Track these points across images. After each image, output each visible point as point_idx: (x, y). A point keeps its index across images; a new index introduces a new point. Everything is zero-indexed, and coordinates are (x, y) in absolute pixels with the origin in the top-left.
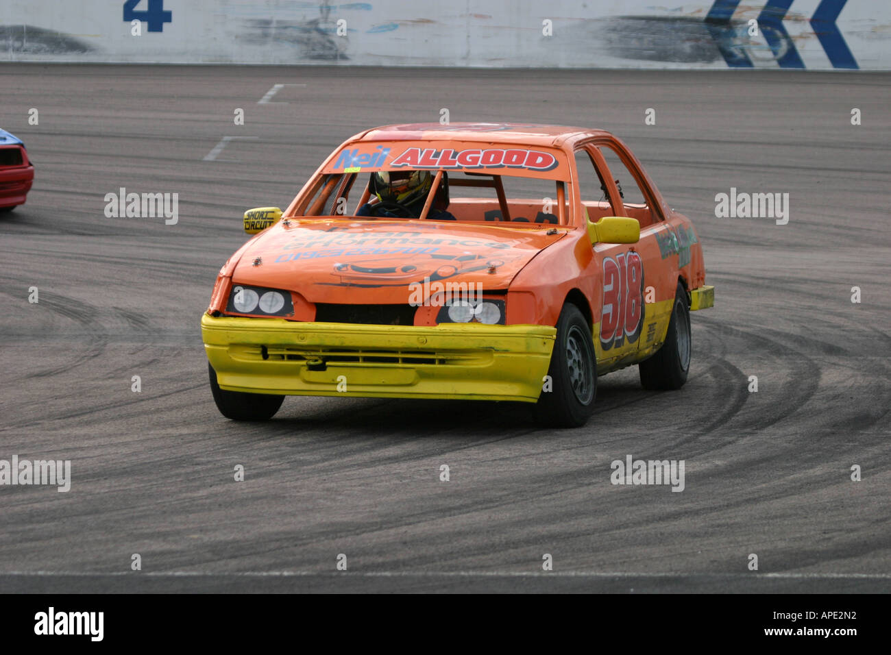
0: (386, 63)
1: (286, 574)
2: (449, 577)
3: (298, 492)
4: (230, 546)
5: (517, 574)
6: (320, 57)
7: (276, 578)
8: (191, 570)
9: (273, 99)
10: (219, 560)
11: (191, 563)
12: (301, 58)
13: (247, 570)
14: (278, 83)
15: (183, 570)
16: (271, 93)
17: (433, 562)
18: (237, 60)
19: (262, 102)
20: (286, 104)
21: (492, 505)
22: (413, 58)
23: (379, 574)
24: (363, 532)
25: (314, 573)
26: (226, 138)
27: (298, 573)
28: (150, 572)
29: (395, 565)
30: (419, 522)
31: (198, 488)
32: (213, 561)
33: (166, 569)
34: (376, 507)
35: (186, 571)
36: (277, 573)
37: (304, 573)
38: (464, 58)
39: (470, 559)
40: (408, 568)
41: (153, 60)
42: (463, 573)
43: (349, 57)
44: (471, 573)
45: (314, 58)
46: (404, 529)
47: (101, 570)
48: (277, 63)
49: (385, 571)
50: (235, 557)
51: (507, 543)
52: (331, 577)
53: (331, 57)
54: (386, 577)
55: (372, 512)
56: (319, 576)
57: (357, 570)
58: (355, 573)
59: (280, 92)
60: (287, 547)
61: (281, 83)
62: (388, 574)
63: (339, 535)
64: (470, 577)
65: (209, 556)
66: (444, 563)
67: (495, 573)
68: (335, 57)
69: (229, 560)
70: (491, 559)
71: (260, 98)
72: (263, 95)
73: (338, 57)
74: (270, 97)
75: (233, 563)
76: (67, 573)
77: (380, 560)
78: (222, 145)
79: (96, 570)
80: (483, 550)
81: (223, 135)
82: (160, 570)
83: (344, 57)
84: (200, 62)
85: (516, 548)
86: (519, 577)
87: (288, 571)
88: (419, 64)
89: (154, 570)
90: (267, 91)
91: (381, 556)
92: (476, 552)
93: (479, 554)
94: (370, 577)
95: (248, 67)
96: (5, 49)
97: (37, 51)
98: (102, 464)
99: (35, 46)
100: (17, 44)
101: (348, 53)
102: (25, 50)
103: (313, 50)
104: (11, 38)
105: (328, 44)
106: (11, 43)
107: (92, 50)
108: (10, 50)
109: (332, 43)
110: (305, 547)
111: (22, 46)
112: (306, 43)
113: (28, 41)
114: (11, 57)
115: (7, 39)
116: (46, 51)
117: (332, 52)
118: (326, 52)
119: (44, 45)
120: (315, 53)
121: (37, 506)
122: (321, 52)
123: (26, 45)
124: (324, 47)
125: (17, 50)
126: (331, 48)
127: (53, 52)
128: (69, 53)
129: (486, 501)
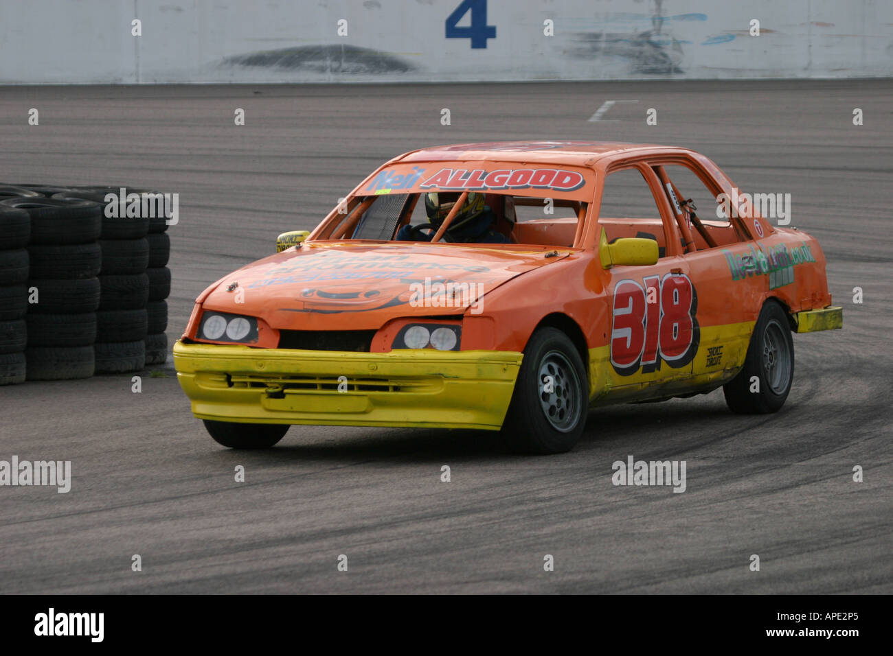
0: (723, 76)
3: (647, 528)
6: (653, 71)
9: (605, 116)
12: (632, 73)
14: (609, 100)
16: (602, 110)
18: (565, 76)
19: (592, 120)
20: (617, 121)
21: (852, 539)
22: (751, 70)
24: (717, 570)
30: (776, 558)
31: (543, 526)
34: (730, 542)
38: (806, 69)
41: (477, 79)
43: (683, 70)
45: (646, 72)
48: (608, 78)
53: (664, 71)
55: (726, 548)
59: (612, 109)
61: (612, 100)
68: (669, 71)
71: (589, 117)
72: (594, 113)
73: (673, 71)
74: (600, 115)
83: (678, 71)
84: (526, 79)
88: (759, 76)
90: (597, 109)
95: (577, 83)
96: (322, 70)
97: (355, 72)
98: (441, 502)
99: (354, 65)
100: (335, 65)
101: (681, 66)
102: (343, 71)
103: (646, 64)
104: (328, 58)
105: (661, 57)
106: (328, 63)
107: (413, 69)
108: (329, 70)
109: (665, 56)
110: (658, 586)
111: (340, 65)
112: (638, 57)
113: (346, 61)
114: (329, 78)
115: (323, 58)
116: (366, 72)
117: (666, 66)
118: (659, 66)
119: (363, 66)
120: (647, 67)
121: (376, 546)
122: (654, 66)
123: (345, 65)
124: (656, 60)
125: (335, 71)
126: (664, 62)
127: (372, 72)
128: (388, 73)
129: (844, 535)
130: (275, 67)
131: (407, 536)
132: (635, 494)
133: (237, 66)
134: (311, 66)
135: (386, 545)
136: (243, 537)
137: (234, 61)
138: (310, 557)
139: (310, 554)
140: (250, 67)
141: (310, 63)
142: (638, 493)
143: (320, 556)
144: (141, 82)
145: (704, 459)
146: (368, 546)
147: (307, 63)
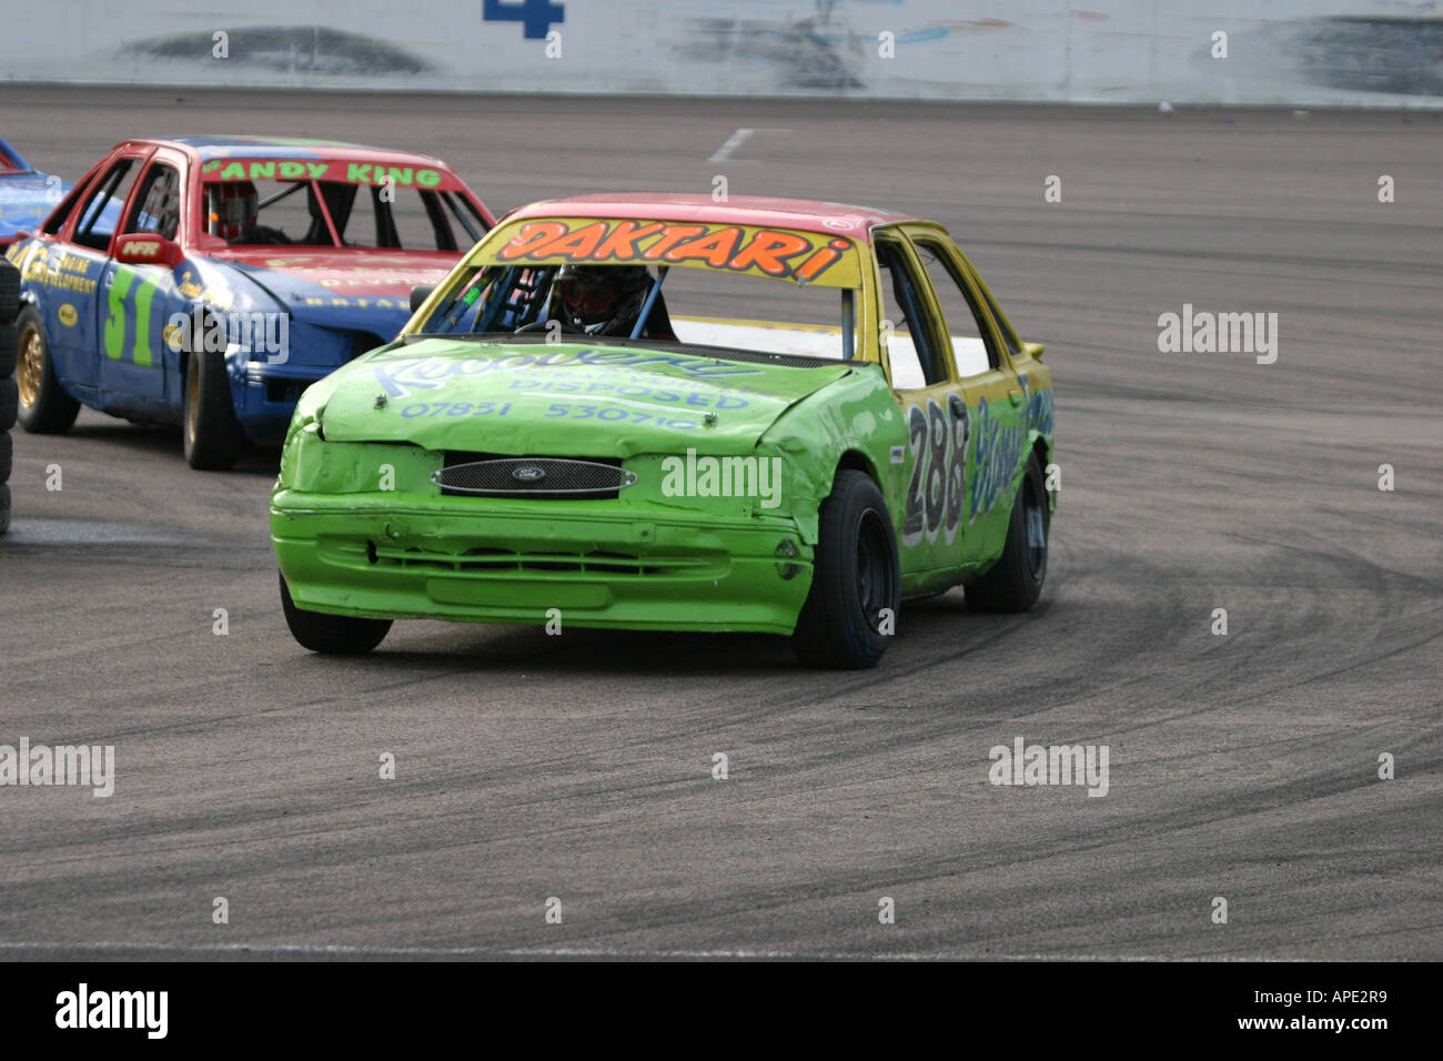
0: (928, 94)
1: (741, 954)
3: (765, 818)
4: (649, 907)
5: (1131, 959)
6: (815, 84)
7: (725, 960)
8: (583, 947)
9: (736, 154)
10: (630, 929)
11: (583, 935)
12: (782, 86)
13: (677, 948)
14: (743, 128)
15: (570, 947)
16: (732, 144)
17: (988, 938)
18: (674, 88)
19: (716, 159)
20: (755, 163)
21: (1089, 843)
22: (973, 86)
23: (897, 957)
24: (873, 887)
25: (789, 954)
27: (762, 953)
28: (513, 948)
29: (926, 943)
30: (968, 871)
31: (598, 809)
32: (618, 931)
33: (541, 944)
34: (896, 843)
35: (575, 948)
36: (727, 954)
37: (771, 956)
38: (1061, 87)
39: (1053, 932)
40: (948, 947)
41: (531, 87)
42: (1038, 957)
43: (864, 83)
44: (1056, 957)
45: (805, 84)
46: (942, 882)
47: (431, 943)
48: (742, 93)
49: (908, 951)
50: (658, 925)
51: (1114, 908)
53: (834, 83)
55: (890, 852)
57: (860, 949)
58: (857, 955)
59: (746, 143)
60: (744, 910)
61: (748, 127)
62: (913, 957)
63: (831, 890)
66: (1007, 940)
67: (1092, 958)
68: (841, 84)
69: (648, 931)
71: (711, 154)
72: (718, 147)
73: (847, 84)
74: (729, 151)
75: (652, 935)
76: (375, 947)
77: (901, 934)
79: (424, 944)
80: (1073, 919)
82: (530, 947)
83: (855, 84)
85: (1131, 916)
88: (984, 96)
89: (521, 946)
90: (724, 141)
92: (1062, 922)
93: (1066, 926)
95: (694, 101)
96: (283, 66)
97: (335, 71)
98: (437, 768)
100: (303, 58)
101: (863, 76)
104: (292, 48)
105: (829, 62)
106: (292, 55)
107: (430, 69)
108: (292, 68)
109: (835, 59)
110: (775, 911)
111: (311, 61)
112: (792, 59)
113: (320, 53)
114: (293, 80)
115: (285, 48)
116: (352, 71)
117: (836, 75)
118: (827, 76)
119: (349, 61)
120: (807, 76)
121: (328, 836)
122: (817, 75)
123: (319, 59)
124: (821, 66)
125: (303, 68)
126: (834, 69)
127: (363, 72)
128: (388, 74)
129: (1079, 836)
130: (205, 60)
131: (380, 821)
132: (749, 762)
134: (263, 60)
135: (343, 835)
136: (114, 816)
138: (221, 851)
139: (219, 847)
140: (165, 58)
141: (263, 55)
142: (755, 762)
143: (237, 849)
145: (864, 708)
147: (258, 55)
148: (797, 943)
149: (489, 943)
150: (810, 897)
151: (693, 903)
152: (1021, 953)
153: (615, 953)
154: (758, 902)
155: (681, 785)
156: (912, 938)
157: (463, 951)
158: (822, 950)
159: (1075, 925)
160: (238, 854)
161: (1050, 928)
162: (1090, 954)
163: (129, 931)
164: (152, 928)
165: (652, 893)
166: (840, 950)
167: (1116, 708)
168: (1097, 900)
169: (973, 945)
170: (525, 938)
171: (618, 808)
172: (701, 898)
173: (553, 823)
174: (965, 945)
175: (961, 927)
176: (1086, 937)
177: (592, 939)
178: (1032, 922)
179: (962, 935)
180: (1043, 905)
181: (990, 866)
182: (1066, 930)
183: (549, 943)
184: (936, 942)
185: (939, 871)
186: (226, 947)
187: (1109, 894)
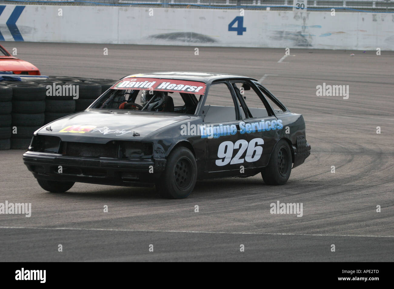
0: (326, 48)
1: (283, 234)
2: (344, 236)
4: (263, 224)
5: (369, 236)
6: (301, 45)
7: (280, 235)
8: (248, 232)
9: (284, 61)
10: (259, 228)
11: (248, 229)
12: (294, 46)
13: (269, 233)
16: (283, 58)
17: (338, 231)
18: (270, 46)
19: (279, 62)
20: (288, 62)
21: (360, 211)
22: (337, 46)
23: (318, 235)
24: (312, 220)
25: (294, 234)
26: (266, 75)
27: (288, 234)
29: (324, 232)
30: (333, 217)
31: (252, 203)
32: (256, 229)
34: (317, 211)
35: (246, 232)
36: (280, 234)
37: (290, 234)
38: (356, 46)
39: (352, 230)
40: (329, 233)
41: (239, 46)
42: (349, 235)
43: (312, 45)
44: (353, 235)
45: (299, 45)
46: (328, 219)
47: (215, 231)
49: (320, 234)
50: (265, 228)
51: (366, 225)
52: (300, 236)
54: (320, 236)
56: (295, 235)
57: (309, 233)
58: (309, 235)
59: (286, 58)
60: (284, 225)
62: (321, 235)
63: (303, 221)
64: (351, 237)
65: (255, 227)
66: (342, 232)
67: (361, 236)
68: (307, 45)
69: (263, 229)
70: (360, 231)
71: (279, 60)
72: (280, 59)
73: (309, 45)
74: (282, 60)
76: (203, 232)
77: (318, 230)
78: (264, 78)
79: (213, 231)
80: (357, 227)
81: (265, 74)
83: (310, 45)
84: (256, 46)
85: (369, 227)
86: (369, 237)
87: (284, 233)
88: (339, 48)
90: (281, 58)
91: (318, 229)
92: (354, 228)
93: (355, 229)
94: (314, 236)
95: (275, 49)
96: (184, 41)
97: (196, 42)
99: (195, 40)
100: (189, 39)
101: (312, 44)
102: (191, 41)
103: (299, 43)
104: (186, 37)
105: (305, 40)
106: (186, 38)
107: (216, 42)
108: (186, 41)
109: (306, 40)
110: (291, 225)
111: (190, 40)
112: (297, 40)
113: (192, 38)
114: (186, 44)
115: (184, 37)
116: (199, 42)
117: (306, 44)
118: (304, 44)
119: (198, 40)
120: (300, 44)
122: (302, 43)
123: (192, 39)
124: (303, 41)
125: (188, 41)
126: (306, 42)
127: (201, 42)
128: (208, 42)
129: (359, 209)
130: (167, 39)
133: (153, 39)
134: (180, 39)
137: (153, 37)
138: (169, 211)
139: (169, 210)
140: (158, 39)
141: (180, 38)
144: (119, 43)
146: (189, 208)
147: (178, 38)
148: (295, 232)
149: (228, 231)
150: (299, 222)
151: (272, 223)
152: (345, 235)
153: (255, 234)
154: (287, 223)
155: (270, 198)
156: (321, 231)
157: (222, 233)
158: (301, 233)
159: (357, 228)
160: (173, 211)
161: (351, 229)
162: (360, 235)
163: (149, 228)
164: (154, 227)
165: (263, 221)
166: (305, 234)
167: (367, 182)
168: (362, 223)
169: (334, 233)
170: (235, 230)
171: (256, 202)
172: (274, 222)
173: (242, 205)
174: (333, 233)
175: (332, 229)
176: (359, 231)
177: (250, 231)
178: (347, 228)
179: (332, 230)
180: (350, 225)
181: (338, 216)
182: (355, 230)
183: (241, 231)
184: (326, 232)
185: (327, 217)
186: (170, 231)
187: (364, 222)
